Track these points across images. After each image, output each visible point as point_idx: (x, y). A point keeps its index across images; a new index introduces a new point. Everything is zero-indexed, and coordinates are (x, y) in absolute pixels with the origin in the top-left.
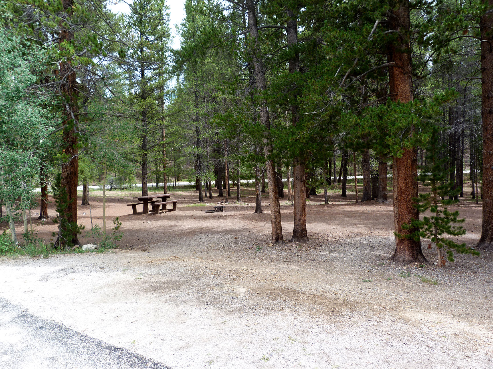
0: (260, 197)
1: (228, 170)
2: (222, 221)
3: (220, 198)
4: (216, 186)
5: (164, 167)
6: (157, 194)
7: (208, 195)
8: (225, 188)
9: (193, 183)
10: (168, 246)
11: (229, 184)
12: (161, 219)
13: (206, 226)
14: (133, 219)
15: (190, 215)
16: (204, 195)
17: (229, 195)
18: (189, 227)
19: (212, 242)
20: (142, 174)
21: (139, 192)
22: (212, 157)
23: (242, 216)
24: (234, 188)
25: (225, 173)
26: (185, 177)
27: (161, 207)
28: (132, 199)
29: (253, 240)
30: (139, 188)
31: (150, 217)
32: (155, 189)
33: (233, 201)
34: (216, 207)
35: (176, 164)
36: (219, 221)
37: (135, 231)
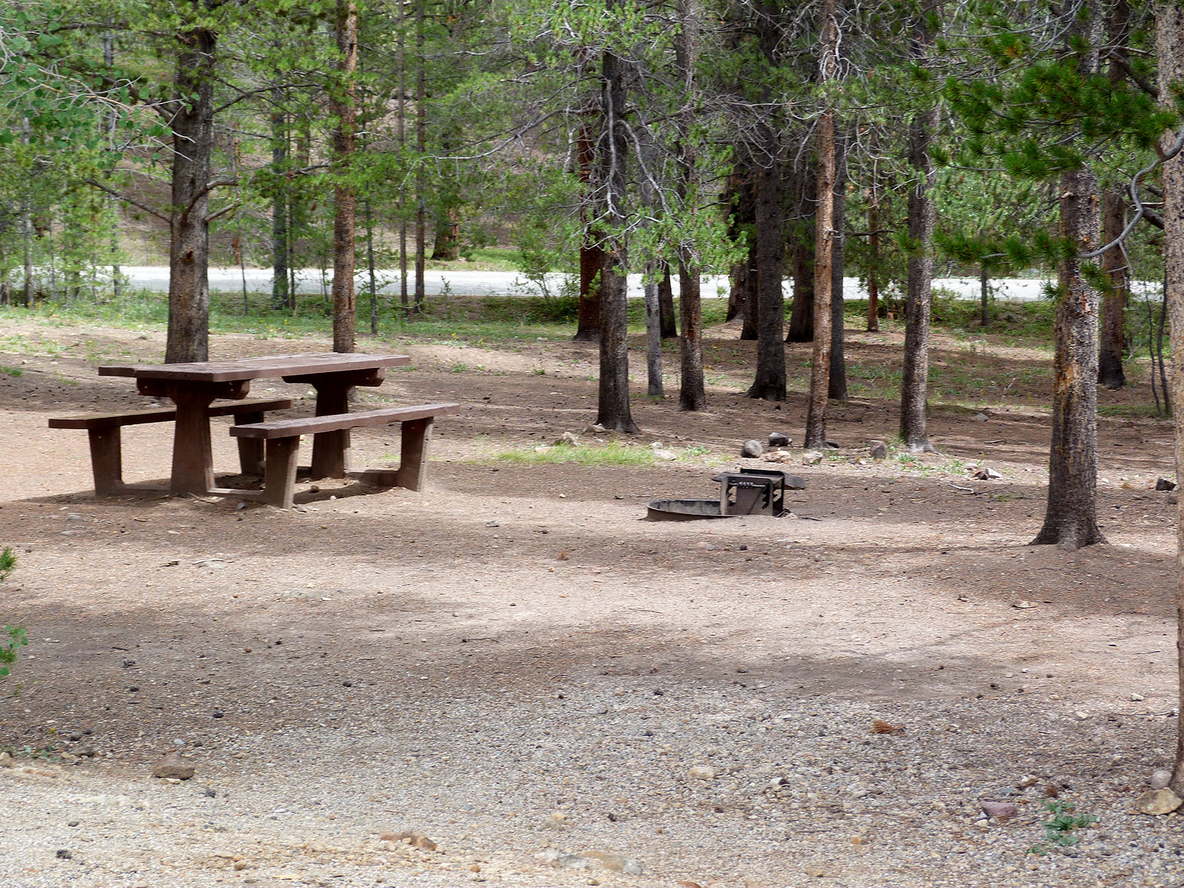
0: (1089, 418)
1: (840, 188)
2: (779, 587)
3: (764, 410)
4: (731, 316)
5: (340, 142)
6: (274, 350)
7: (672, 381)
8: (804, 332)
9: (557, 283)
10: (355, 755)
11: (839, 306)
12: (302, 548)
13: (646, 620)
14: (93, 535)
15: (526, 524)
16: (638, 377)
17: (837, 389)
18: (520, 615)
19: (696, 749)
20: (176, 188)
21: (141, 328)
22: (722, 85)
23: (937, 560)
24: (872, 339)
25: (812, 209)
26: (496, 228)
27: (304, 456)
28: (90, 377)
29: (1015, 757)
30: (144, 296)
31: (220, 523)
32: (263, 314)
33: (862, 441)
34: (731, 480)
35: (435, 128)
36: (751, 585)
37: (104, 621)
